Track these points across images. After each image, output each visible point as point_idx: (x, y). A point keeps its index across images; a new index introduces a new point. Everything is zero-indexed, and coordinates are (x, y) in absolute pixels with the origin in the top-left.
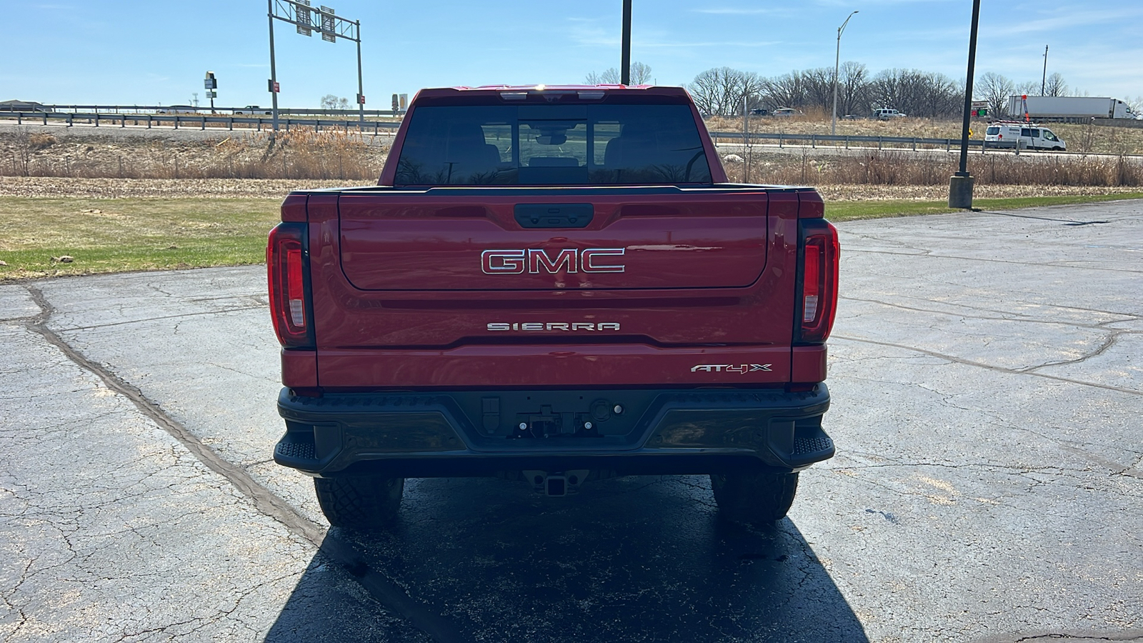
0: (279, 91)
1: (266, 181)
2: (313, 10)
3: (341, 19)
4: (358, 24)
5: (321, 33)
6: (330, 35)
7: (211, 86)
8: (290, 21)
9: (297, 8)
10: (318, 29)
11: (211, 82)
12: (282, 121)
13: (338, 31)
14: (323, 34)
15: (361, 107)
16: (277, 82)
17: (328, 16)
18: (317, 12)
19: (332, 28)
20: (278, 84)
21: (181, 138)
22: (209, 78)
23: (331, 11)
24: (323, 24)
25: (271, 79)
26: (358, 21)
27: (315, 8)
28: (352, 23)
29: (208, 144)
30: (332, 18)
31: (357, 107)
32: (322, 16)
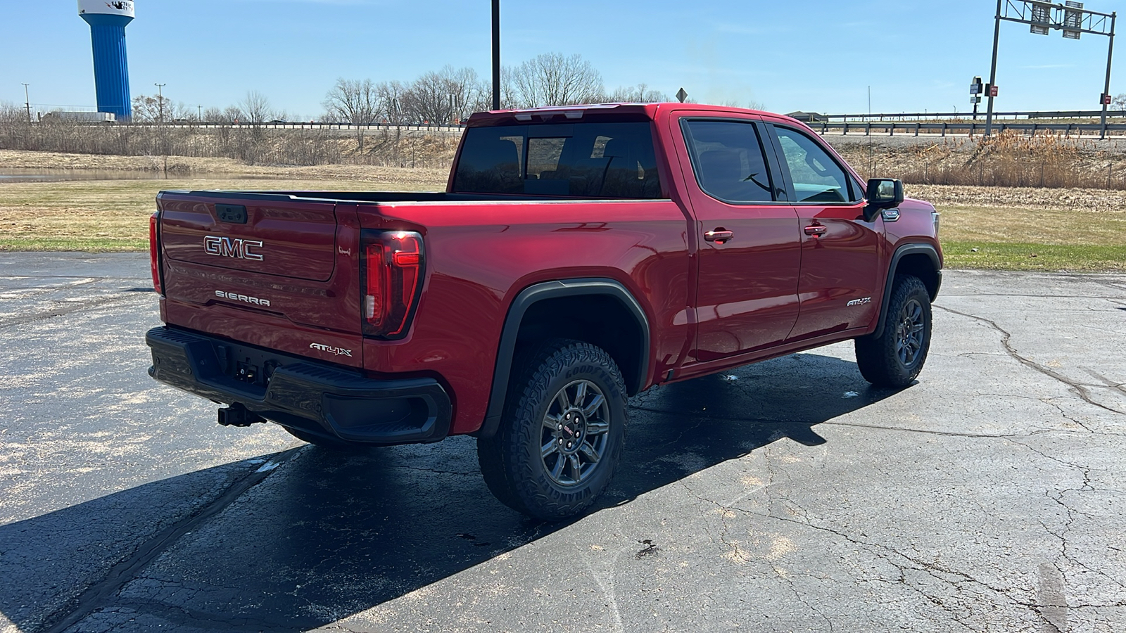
0: (996, 95)
1: (952, 187)
2: (1054, 6)
3: (1091, 13)
4: (1113, 16)
5: (1061, 31)
6: (1075, 31)
7: (976, 91)
8: (1022, 21)
9: (1034, 6)
10: (1058, 27)
11: (977, 87)
12: (996, 126)
13: (1084, 26)
14: (1064, 32)
15: (1105, 108)
16: (995, 85)
17: (1073, 11)
18: (1060, 7)
19: (1078, 23)
20: (997, 87)
21: (893, 144)
22: (975, 83)
23: (1080, 5)
24: (1066, 20)
25: (989, 83)
26: (1114, 13)
27: (1057, 4)
28: (1105, 15)
29: (917, 150)
30: (1078, 13)
31: (1100, 108)
32: (1066, 12)
